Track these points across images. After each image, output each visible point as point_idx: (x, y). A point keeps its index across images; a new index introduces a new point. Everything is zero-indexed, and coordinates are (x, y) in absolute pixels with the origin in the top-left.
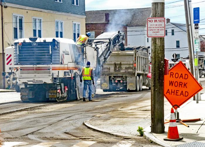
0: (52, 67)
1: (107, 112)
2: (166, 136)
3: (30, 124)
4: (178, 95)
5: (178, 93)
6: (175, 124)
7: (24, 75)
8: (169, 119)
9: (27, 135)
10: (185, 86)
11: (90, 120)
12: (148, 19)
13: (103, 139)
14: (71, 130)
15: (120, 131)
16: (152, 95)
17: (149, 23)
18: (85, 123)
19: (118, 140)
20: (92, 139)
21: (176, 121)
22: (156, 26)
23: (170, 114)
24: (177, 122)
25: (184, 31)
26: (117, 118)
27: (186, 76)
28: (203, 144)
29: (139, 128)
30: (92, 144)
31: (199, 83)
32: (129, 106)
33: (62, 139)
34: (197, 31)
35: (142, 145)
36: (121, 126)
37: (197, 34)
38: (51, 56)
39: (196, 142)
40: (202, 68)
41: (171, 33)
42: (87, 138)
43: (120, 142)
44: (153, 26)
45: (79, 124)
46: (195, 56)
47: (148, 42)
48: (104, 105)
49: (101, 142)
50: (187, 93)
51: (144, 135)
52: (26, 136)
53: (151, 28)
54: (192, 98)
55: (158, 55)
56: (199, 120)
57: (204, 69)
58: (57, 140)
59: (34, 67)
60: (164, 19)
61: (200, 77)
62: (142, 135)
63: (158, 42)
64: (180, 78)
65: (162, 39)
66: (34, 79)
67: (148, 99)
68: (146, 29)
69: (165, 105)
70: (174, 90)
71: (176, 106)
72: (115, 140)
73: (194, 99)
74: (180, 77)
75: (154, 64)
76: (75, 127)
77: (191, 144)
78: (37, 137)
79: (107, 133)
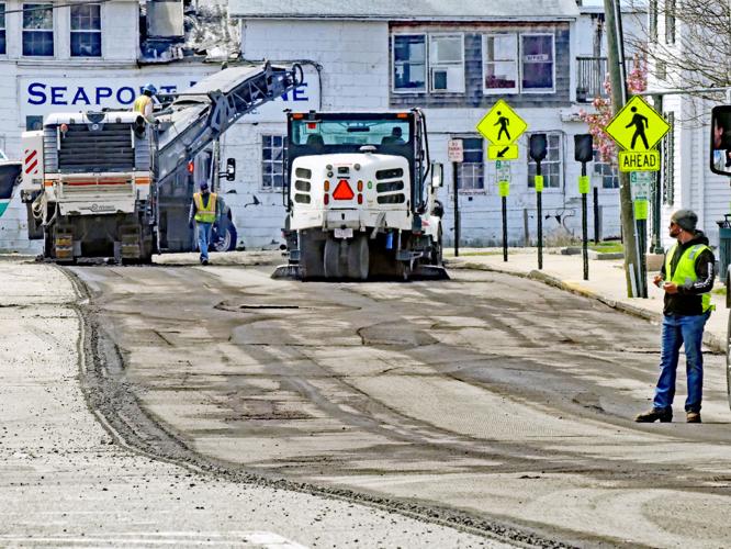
0: (136, 178)
7: (71, 196)
38: (134, 153)
59: (95, 178)
66: (95, 203)
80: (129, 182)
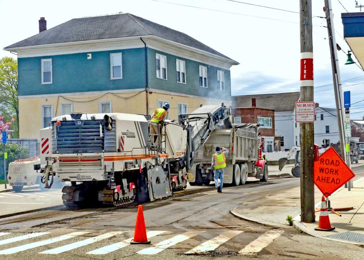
0: (104, 157)
1: (254, 200)
2: (316, 226)
3: (175, 212)
4: (329, 183)
5: (329, 180)
6: (326, 213)
7: (65, 169)
8: (320, 208)
9: (172, 223)
10: (336, 173)
11: (237, 208)
12: (297, 104)
13: (250, 228)
14: (217, 219)
15: (268, 220)
16: (301, 182)
17: (298, 108)
18: (231, 211)
19: (266, 230)
20: (239, 229)
21: (328, 209)
22: (305, 111)
23: (321, 202)
24: (329, 211)
25: (334, 115)
26: (264, 206)
27: (338, 162)
28: (356, 234)
29: (289, 217)
30: (239, 234)
31: (351, 169)
32: (278, 194)
33: (208, 228)
34: (348, 116)
35: (292, 235)
36: (269, 214)
37: (348, 119)
38: (103, 140)
39: (349, 233)
40: (353, 154)
41: (320, 118)
42: (234, 228)
43: (269, 231)
44: (302, 111)
45: (226, 213)
46: (346, 142)
47: (296, 127)
48: (251, 192)
49: (249, 232)
50: (338, 180)
51: (293, 224)
52: (170, 225)
53: (300, 112)
54: (344, 185)
55: (307, 141)
56: (352, 209)
57: (355, 154)
58: (202, 229)
59: (78, 157)
60: (313, 103)
61: (352, 163)
62: (291, 224)
63: (307, 128)
64: (330, 165)
65: (311, 124)
66: (79, 174)
67: (297, 186)
68: (294, 114)
69: (315, 192)
70: (325, 178)
71: (327, 194)
72: (263, 229)
73: (346, 187)
74: (331, 163)
75: (303, 150)
76: (221, 216)
77: (344, 234)
78: (182, 226)
79: (254, 222)
80: (100, 160)
